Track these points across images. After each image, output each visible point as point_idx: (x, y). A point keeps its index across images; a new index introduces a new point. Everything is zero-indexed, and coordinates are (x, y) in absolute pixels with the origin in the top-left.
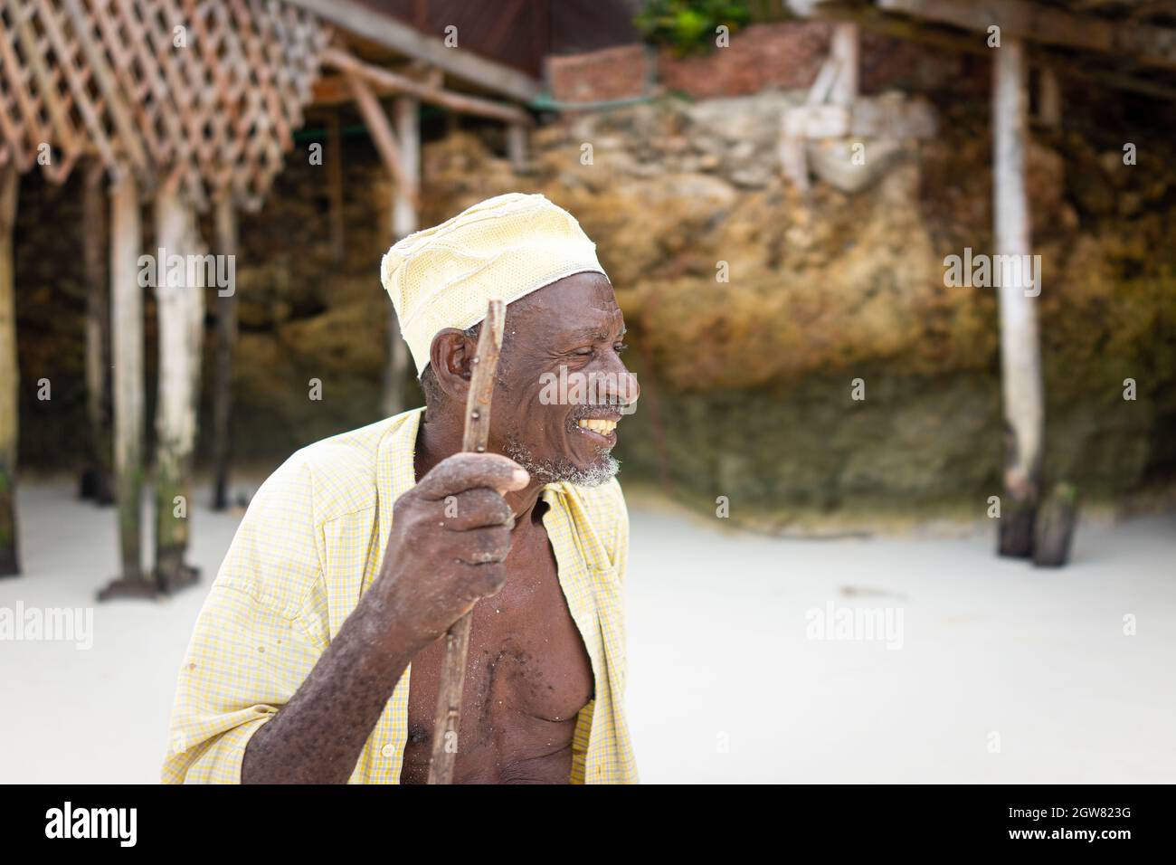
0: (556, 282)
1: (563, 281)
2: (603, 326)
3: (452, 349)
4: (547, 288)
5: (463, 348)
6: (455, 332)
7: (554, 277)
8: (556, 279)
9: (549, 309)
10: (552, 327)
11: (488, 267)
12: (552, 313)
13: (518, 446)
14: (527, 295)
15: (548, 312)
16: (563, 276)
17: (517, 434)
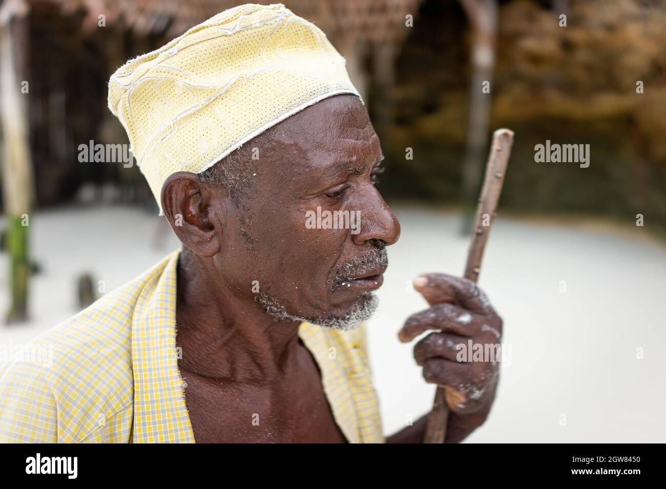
0: (301, 111)
1: (309, 109)
2: (358, 160)
3: (186, 195)
4: (292, 120)
5: (199, 192)
6: (187, 176)
7: (298, 105)
8: (302, 107)
9: (296, 144)
10: (299, 165)
11: (220, 97)
12: (300, 150)
13: (269, 299)
14: (268, 130)
15: (293, 148)
16: (310, 103)
17: (268, 289)
